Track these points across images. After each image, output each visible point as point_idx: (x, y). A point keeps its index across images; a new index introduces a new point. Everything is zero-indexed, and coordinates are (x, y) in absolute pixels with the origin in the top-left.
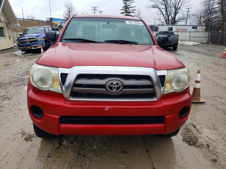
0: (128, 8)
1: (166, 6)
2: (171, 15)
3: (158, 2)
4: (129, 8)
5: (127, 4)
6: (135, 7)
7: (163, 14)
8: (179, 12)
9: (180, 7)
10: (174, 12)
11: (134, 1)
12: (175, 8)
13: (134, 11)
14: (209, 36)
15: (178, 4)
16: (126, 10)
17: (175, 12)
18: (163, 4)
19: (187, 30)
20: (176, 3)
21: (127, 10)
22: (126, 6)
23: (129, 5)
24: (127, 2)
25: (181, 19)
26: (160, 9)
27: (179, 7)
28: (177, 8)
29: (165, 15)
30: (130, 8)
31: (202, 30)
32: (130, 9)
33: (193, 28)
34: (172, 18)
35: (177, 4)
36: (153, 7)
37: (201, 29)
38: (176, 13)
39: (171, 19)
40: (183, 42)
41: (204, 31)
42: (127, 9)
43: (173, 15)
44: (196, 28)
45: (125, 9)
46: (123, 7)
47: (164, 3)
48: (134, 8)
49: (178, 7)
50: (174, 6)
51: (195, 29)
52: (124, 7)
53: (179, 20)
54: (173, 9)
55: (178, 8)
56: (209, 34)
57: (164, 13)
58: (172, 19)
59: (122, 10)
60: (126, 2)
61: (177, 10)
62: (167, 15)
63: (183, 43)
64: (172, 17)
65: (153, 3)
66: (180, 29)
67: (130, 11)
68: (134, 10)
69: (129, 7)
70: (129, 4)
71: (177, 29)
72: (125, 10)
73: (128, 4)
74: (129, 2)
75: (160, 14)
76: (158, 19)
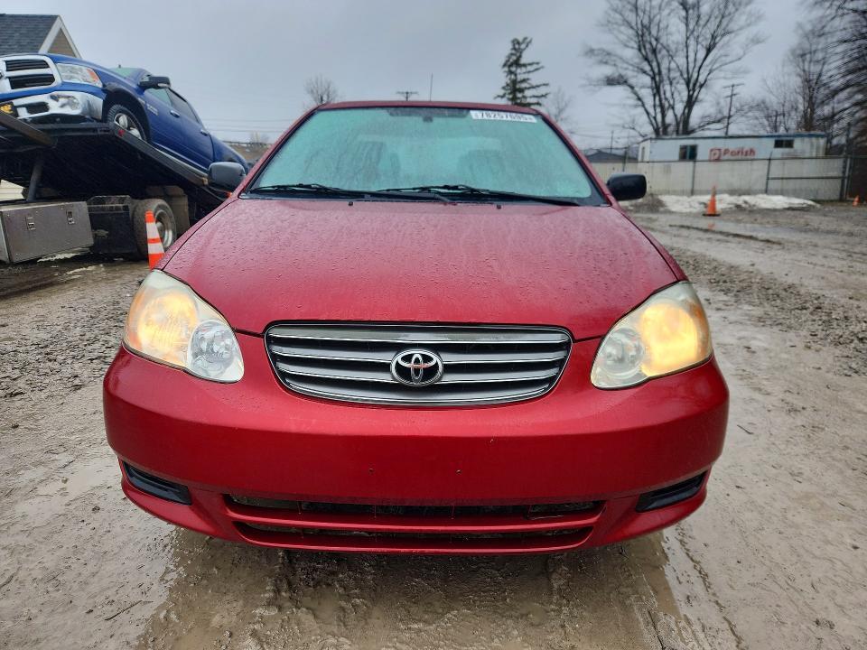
0: (521, 90)
1: (653, 78)
2: (673, 108)
3: (625, 66)
4: (526, 88)
5: (516, 75)
6: (544, 85)
7: (644, 106)
8: (700, 97)
9: (705, 81)
10: (685, 99)
11: (540, 65)
12: (688, 84)
13: (542, 100)
14: (844, 172)
15: (700, 67)
16: (514, 99)
17: (690, 97)
18: (645, 72)
19: (752, 151)
20: (691, 65)
21: (519, 98)
22: (514, 82)
23: (524, 81)
24: (519, 71)
25: (713, 122)
26: (632, 87)
27: (701, 79)
28: (695, 85)
29: (651, 111)
30: (529, 88)
31: (815, 150)
32: (527, 93)
33: (778, 144)
34: (676, 119)
35: (696, 69)
36: (611, 82)
37: (809, 147)
38: (690, 103)
39: (674, 123)
40: (747, 198)
41: (821, 154)
42: (519, 95)
43: (680, 107)
44: (789, 144)
45: (510, 94)
46: (504, 88)
47: (647, 68)
48: (542, 91)
49: (697, 79)
50: (685, 76)
51: (786, 150)
52: (508, 85)
54: (682, 87)
56: (845, 167)
57: (649, 101)
58: (678, 124)
59: (499, 99)
60: (513, 69)
61: (694, 91)
62: (658, 110)
63: (746, 202)
65: (608, 71)
66: (726, 151)
67: (529, 100)
68: (542, 96)
69: (523, 85)
70: (526, 76)
71: (713, 152)
72: (511, 96)
73: (520, 77)
74: (524, 69)
75: (636, 106)
76: (626, 126)
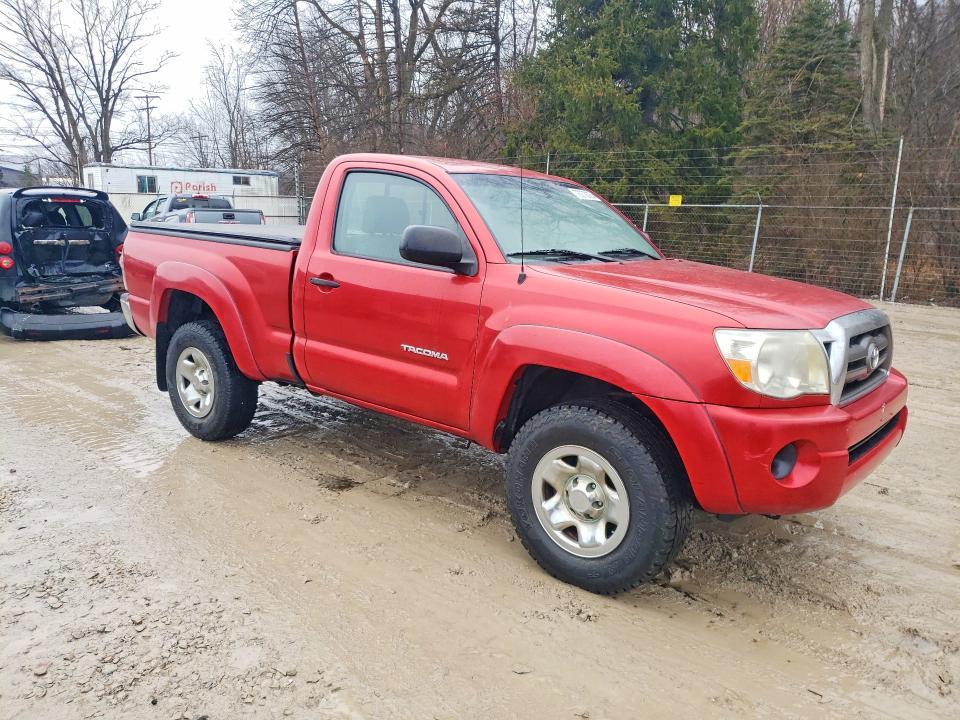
7: (44, 111)
9: (120, 90)
12: (99, 91)
14: (299, 212)
15: (111, 72)
17: (104, 106)
19: (213, 187)
25: (139, 141)
27: (115, 87)
31: (269, 190)
33: (237, 181)
34: (91, 132)
37: (264, 185)
41: (276, 194)
44: (246, 182)
49: (110, 87)
50: (94, 80)
51: (245, 187)
53: (127, 144)
55: (111, 93)
56: (299, 207)
64: (88, 127)
66: (188, 185)
71: (174, 185)
